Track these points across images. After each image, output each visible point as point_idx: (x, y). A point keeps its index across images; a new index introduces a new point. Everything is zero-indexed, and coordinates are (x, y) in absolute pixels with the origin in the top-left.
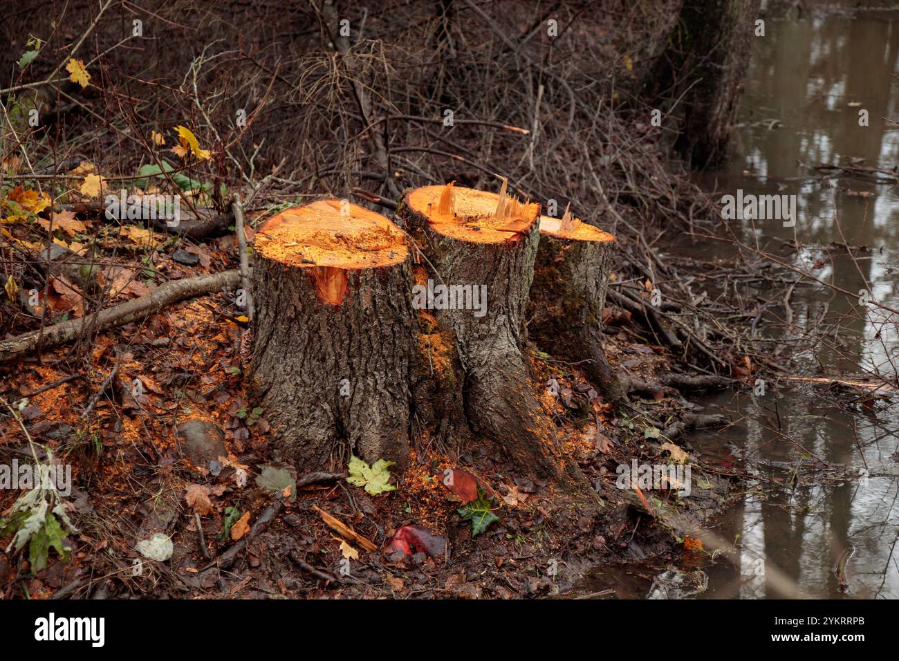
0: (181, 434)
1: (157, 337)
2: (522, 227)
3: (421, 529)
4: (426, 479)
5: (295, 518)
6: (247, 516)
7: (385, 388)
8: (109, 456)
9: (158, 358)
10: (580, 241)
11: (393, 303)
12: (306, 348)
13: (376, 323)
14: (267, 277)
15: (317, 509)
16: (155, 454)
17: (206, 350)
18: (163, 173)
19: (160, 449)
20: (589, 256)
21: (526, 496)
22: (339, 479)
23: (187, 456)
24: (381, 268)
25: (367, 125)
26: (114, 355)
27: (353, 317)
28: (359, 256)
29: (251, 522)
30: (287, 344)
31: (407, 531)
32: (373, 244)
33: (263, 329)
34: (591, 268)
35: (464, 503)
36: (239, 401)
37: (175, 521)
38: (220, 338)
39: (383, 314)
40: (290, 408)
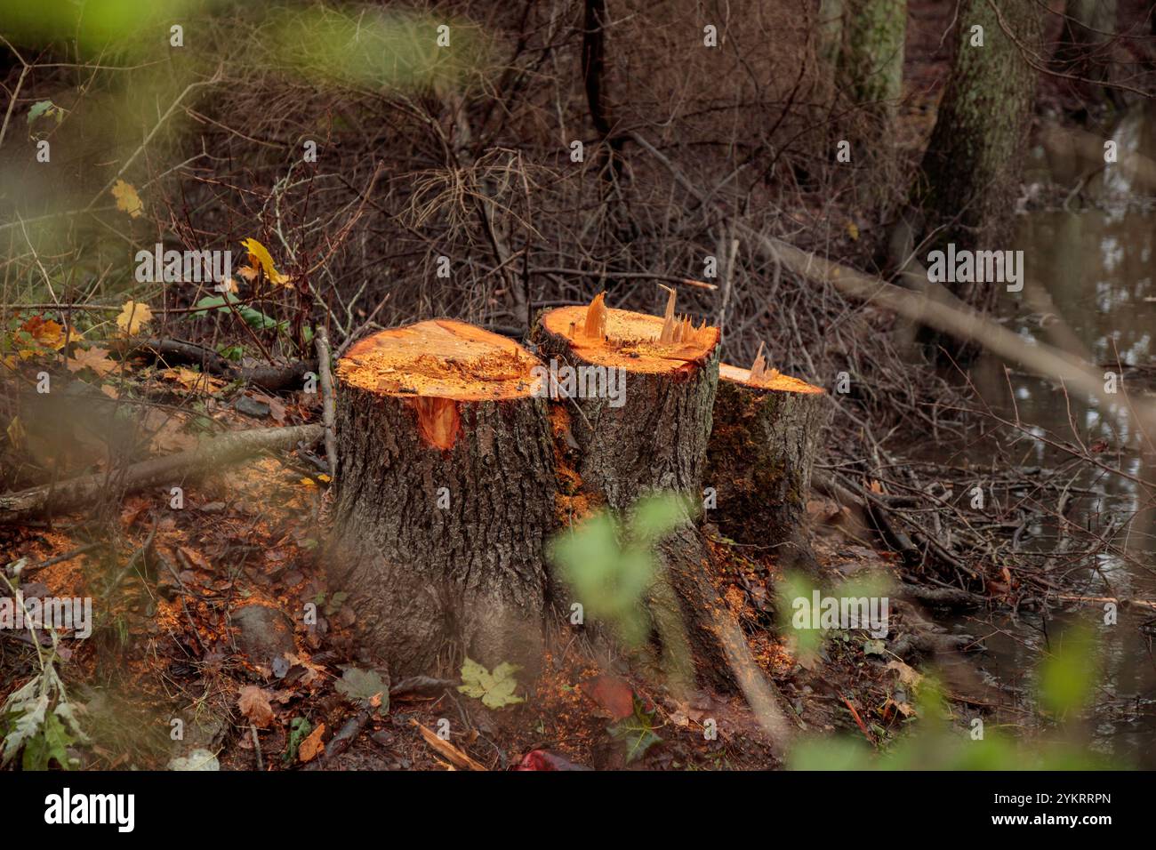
0: (236, 622)
1: (209, 501)
2: (696, 355)
3: (556, 753)
4: (565, 688)
5: (387, 736)
6: (320, 729)
7: (511, 566)
8: (137, 646)
9: (210, 527)
10: (777, 391)
11: (522, 449)
12: (405, 509)
13: (498, 476)
14: (353, 414)
15: (417, 723)
16: (200, 648)
17: (272, 518)
18: (228, 304)
19: (207, 642)
20: (787, 412)
21: (700, 714)
22: (448, 686)
23: (243, 651)
24: (506, 401)
25: (499, 262)
26: (150, 521)
27: (468, 466)
28: (478, 386)
29: (326, 739)
30: (380, 504)
31: (538, 757)
32: (496, 373)
33: (348, 485)
34: (792, 428)
35: (616, 720)
36: (315, 584)
37: (223, 733)
38: (293, 504)
39: (508, 465)
40: (383, 591)
